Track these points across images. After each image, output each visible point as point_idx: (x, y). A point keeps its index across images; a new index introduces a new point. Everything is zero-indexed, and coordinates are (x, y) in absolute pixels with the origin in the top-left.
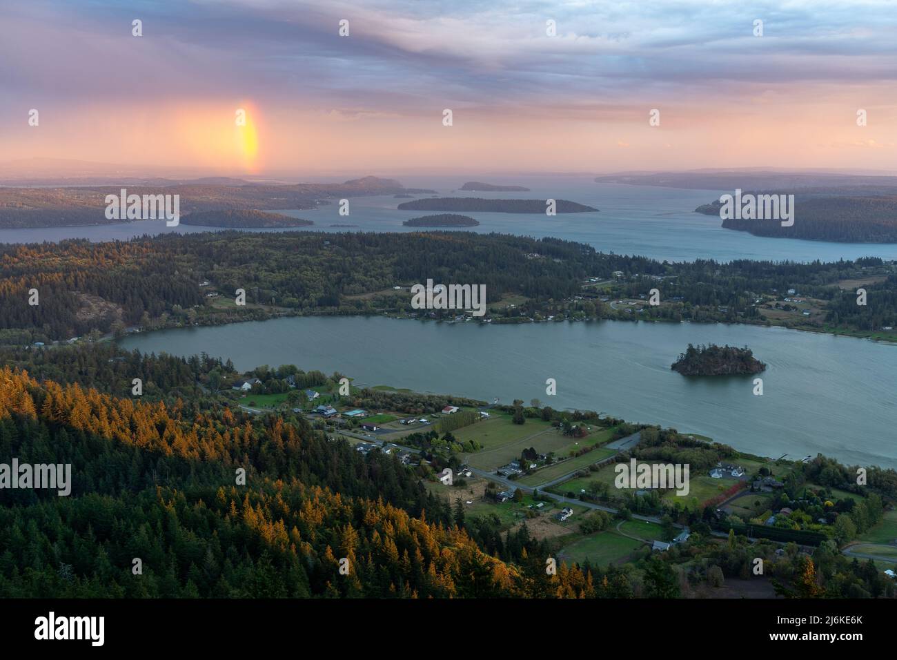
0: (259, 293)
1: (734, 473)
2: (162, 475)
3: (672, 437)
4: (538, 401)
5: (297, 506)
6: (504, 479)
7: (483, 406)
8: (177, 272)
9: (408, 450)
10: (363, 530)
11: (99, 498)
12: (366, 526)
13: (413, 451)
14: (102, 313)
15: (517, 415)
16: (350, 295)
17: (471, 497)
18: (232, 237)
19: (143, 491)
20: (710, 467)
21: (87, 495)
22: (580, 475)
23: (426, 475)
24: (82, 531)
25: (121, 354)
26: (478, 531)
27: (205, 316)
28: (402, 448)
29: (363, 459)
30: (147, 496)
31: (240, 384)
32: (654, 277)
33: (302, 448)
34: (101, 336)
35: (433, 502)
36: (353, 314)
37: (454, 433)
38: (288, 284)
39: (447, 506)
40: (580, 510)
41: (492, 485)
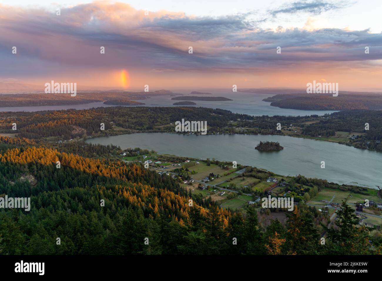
0: (128, 126)
1: (274, 180)
2: (99, 181)
3: (255, 170)
4: (214, 159)
5: (140, 191)
6: (204, 182)
7: (197, 160)
8: (103, 119)
9: (174, 174)
10: (160, 198)
11: (79, 189)
12: (161, 197)
13: (176, 174)
14: (80, 132)
15: (208, 163)
16: (157, 126)
17: (194, 188)
18: (120, 108)
19: (93, 187)
20: (267, 178)
21: (75, 187)
22: (227, 181)
23: (180, 182)
24: (74, 199)
25: (86, 144)
26: (196, 198)
27: (112, 133)
28: (173, 173)
29: (161, 176)
30: (94, 188)
31: (123, 154)
32: (250, 121)
33: (142, 173)
34: (80, 139)
35: (182, 190)
36: (157, 132)
37: (188, 169)
38: (137, 123)
39: (186, 191)
40: (227, 192)
41: (200, 185)
